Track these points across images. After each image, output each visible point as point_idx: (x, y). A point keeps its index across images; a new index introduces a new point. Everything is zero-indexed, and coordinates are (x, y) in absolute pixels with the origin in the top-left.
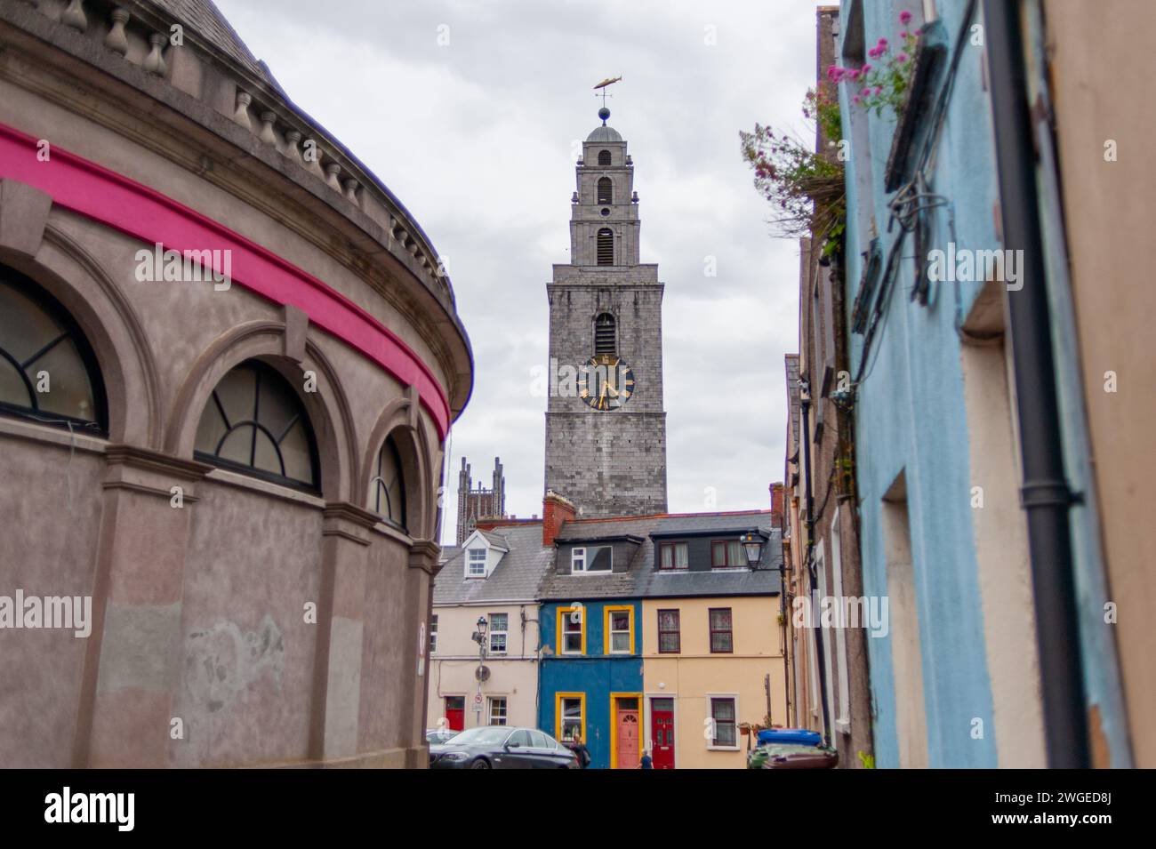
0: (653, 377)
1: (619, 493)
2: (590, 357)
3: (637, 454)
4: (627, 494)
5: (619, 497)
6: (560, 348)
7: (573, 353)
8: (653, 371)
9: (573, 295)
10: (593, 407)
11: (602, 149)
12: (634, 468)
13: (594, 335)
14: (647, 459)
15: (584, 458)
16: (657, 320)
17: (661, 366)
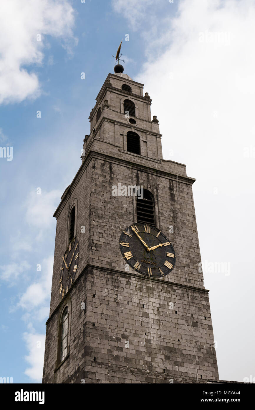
0: (192, 256)
1: (169, 367)
2: (132, 223)
3: (185, 327)
4: (177, 368)
5: (169, 370)
6: (102, 207)
7: (115, 215)
8: (192, 250)
9: (115, 167)
10: (136, 270)
11: (124, 83)
12: (183, 342)
13: (135, 205)
14: (196, 334)
15: (131, 322)
16: (191, 208)
17: (198, 247)
